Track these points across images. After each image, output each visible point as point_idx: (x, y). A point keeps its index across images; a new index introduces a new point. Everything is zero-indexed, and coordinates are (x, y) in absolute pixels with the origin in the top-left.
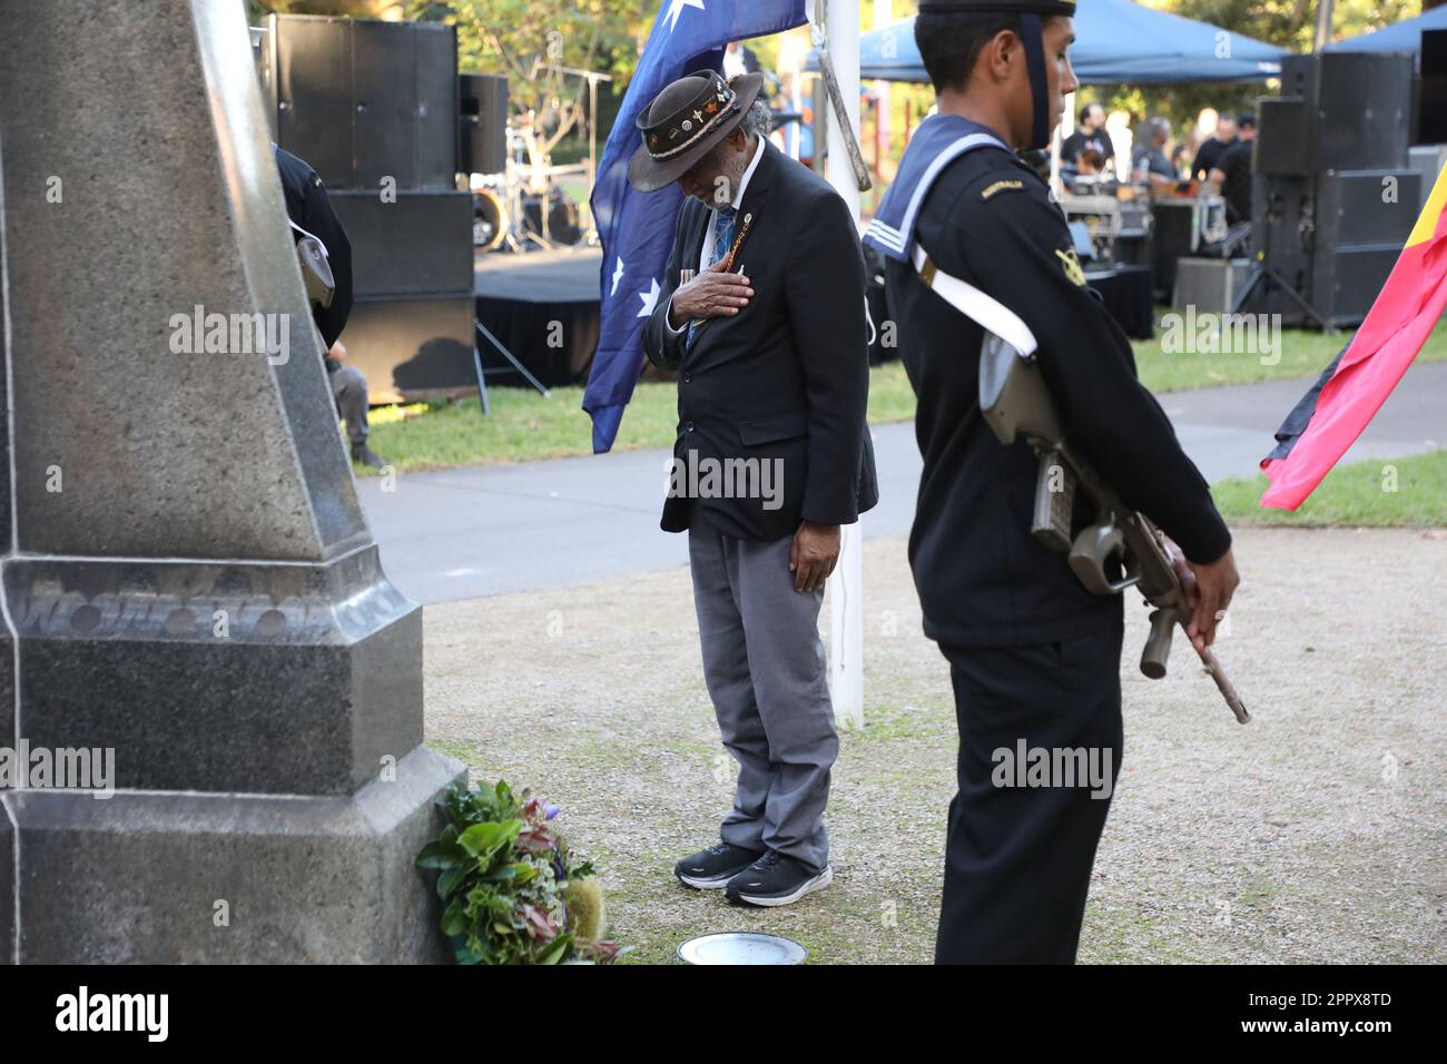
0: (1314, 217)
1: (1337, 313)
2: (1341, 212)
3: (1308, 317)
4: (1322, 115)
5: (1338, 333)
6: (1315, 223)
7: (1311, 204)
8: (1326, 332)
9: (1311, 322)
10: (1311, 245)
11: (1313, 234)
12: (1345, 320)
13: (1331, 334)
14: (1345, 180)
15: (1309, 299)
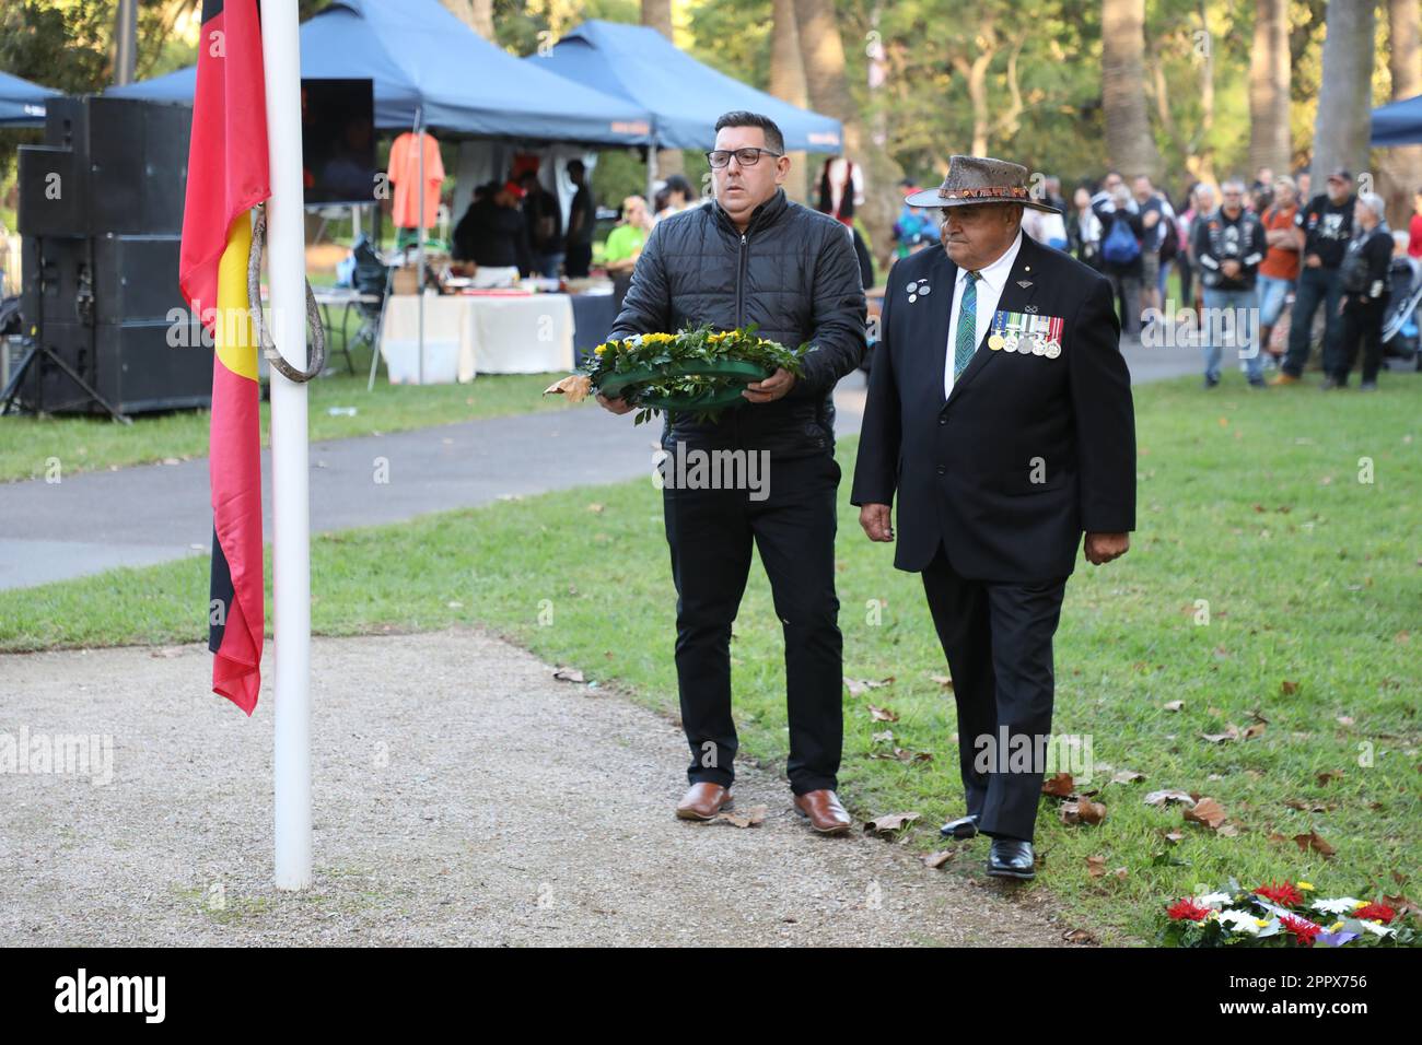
0: (94, 287)
1: (127, 399)
2: (124, 281)
3: (95, 402)
4: (95, 168)
5: (128, 421)
6: (94, 295)
7: (89, 271)
8: (115, 420)
9: (96, 409)
10: (93, 319)
11: (93, 304)
12: (136, 406)
13: (119, 421)
14: (124, 242)
15: (93, 384)
